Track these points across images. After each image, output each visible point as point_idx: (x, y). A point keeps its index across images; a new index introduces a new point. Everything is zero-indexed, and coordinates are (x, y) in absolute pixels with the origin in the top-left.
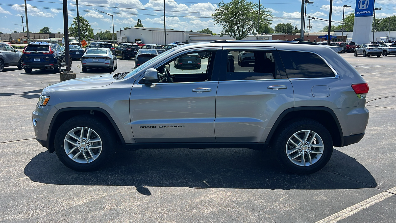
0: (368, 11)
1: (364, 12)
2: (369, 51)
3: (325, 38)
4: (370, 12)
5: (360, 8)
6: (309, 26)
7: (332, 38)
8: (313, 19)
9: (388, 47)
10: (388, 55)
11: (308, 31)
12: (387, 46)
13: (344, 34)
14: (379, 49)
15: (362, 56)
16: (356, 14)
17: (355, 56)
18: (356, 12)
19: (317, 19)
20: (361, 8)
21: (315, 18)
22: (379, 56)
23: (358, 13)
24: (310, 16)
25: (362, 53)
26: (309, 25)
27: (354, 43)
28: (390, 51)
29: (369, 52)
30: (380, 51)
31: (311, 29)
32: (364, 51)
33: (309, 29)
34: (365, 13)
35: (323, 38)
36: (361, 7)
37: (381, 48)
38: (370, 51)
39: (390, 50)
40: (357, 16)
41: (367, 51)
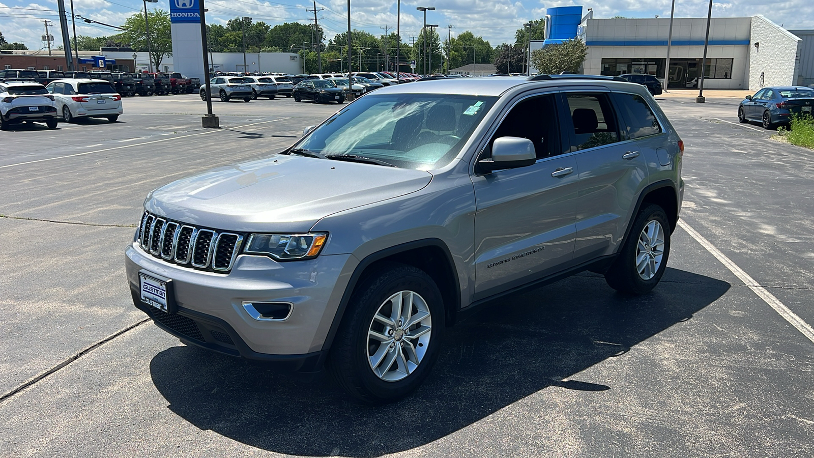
0: (195, 13)
1: (188, 14)
2: (231, 90)
3: (92, 63)
4: (198, 16)
5: (179, 5)
6: (48, 37)
7: (107, 63)
8: (85, 21)
9: (257, 82)
10: (258, 98)
11: (47, 46)
12: (253, 81)
13: (128, 56)
14: (246, 86)
15: (220, 100)
16: (173, 16)
17: (203, 101)
18: (172, 14)
19: (95, 22)
20: (181, 6)
21: (90, 20)
22: (247, 100)
23: (176, 16)
24: (78, 16)
25: (219, 94)
26: (47, 34)
27: (180, 74)
28: (260, 90)
29: (232, 92)
30: (248, 90)
31: (52, 42)
32: (222, 91)
33: (49, 43)
34: (189, 16)
35: (88, 64)
36: (181, 4)
37: (250, 85)
38: (233, 90)
39: (260, 88)
40: (175, 20)
41: (229, 91)
